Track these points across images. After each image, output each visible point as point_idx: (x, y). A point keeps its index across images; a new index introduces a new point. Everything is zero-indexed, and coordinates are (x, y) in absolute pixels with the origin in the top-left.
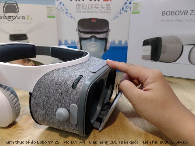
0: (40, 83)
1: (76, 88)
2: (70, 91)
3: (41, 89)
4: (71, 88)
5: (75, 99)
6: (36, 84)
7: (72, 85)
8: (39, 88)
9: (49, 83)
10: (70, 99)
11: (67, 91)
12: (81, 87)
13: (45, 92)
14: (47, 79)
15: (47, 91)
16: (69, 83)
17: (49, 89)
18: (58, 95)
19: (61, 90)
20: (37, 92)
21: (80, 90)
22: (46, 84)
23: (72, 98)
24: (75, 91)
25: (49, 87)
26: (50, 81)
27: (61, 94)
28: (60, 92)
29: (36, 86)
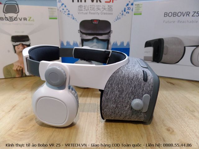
0: (112, 80)
1: (148, 81)
2: (143, 84)
3: (113, 85)
4: (143, 81)
5: (147, 90)
6: (108, 82)
7: (143, 79)
8: (111, 84)
9: (121, 79)
10: (143, 90)
11: (140, 84)
12: (152, 80)
13: (118, 88)
14: (118, 76)
15: (120, 87)
16: (140, 77)
17: (122, 84)
18: (131, 88)
19: (134, 84)
20: (109, 88)
21: (152, 82)
22: (118, 80)
23: (145, 90)
24: (147, 84)
25: (122, 83)
26: (122, 77)
27: (135, 88)
28: (133, 86)
29: (108, 83)
